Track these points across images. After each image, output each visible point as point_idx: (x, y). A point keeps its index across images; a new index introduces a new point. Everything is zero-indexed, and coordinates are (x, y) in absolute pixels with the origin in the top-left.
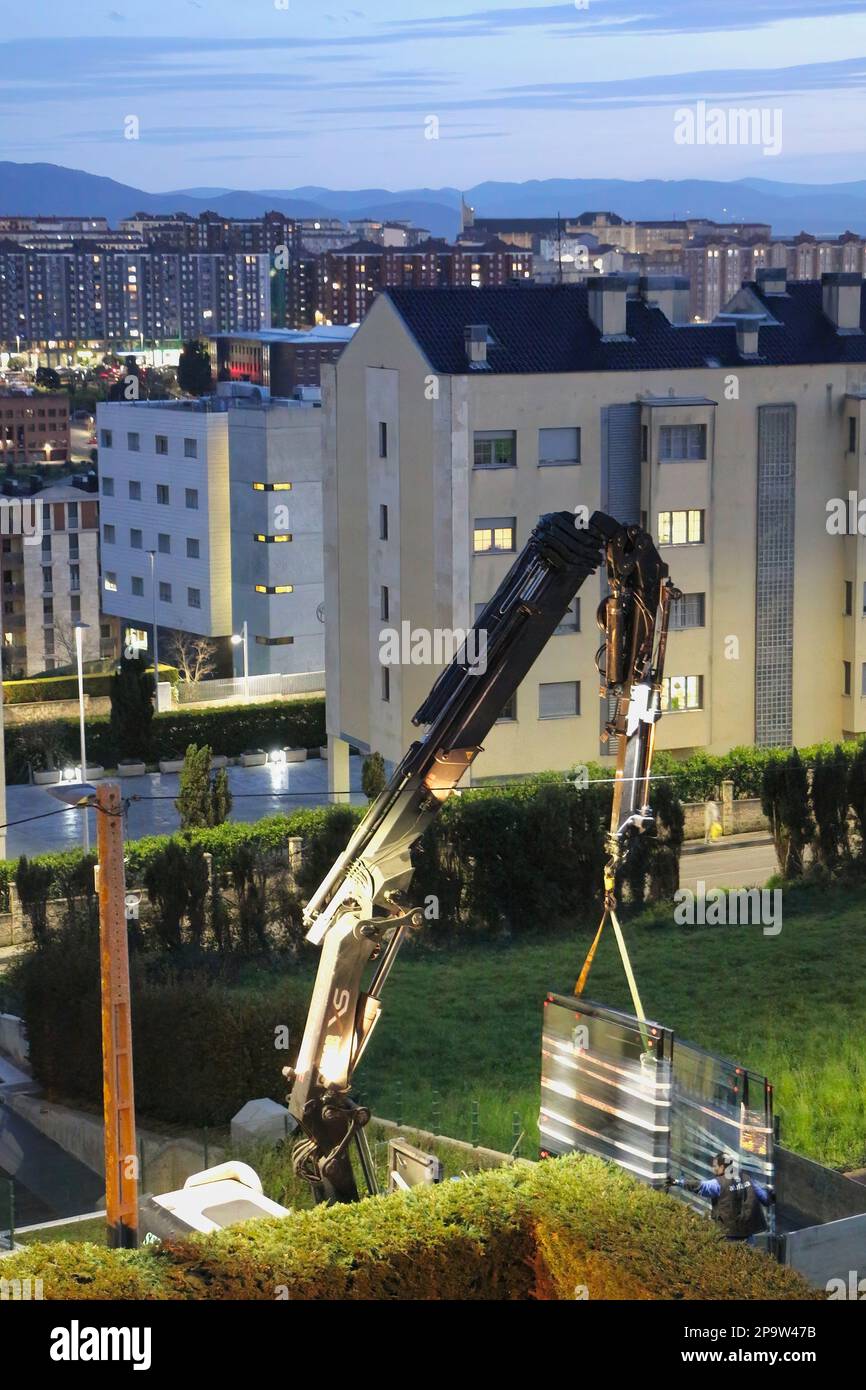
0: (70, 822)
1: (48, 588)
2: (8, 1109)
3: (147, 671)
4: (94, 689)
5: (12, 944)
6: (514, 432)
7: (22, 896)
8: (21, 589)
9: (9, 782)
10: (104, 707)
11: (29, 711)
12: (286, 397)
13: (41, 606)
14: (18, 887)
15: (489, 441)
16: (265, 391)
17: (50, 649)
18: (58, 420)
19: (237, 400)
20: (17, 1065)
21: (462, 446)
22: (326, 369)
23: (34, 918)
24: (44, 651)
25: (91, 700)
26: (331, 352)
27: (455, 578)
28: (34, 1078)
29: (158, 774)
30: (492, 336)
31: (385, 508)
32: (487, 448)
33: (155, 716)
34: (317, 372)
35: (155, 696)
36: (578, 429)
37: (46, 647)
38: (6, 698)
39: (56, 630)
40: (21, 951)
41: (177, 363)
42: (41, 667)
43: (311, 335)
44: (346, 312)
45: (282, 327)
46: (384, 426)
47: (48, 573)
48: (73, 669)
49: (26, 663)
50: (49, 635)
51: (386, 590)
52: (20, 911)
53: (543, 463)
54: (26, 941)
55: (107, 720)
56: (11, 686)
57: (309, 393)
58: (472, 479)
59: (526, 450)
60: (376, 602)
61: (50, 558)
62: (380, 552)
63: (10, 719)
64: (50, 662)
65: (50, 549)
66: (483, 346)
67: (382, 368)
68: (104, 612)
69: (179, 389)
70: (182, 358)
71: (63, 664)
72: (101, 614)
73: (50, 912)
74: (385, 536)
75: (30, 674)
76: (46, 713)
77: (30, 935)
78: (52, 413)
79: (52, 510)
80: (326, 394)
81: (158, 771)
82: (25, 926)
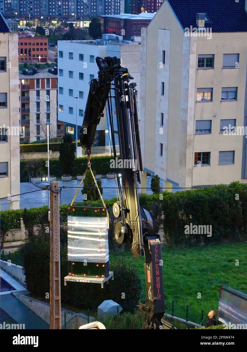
0: (43, 197)
1: (38, 110)
2: (18, 300)
3: (73, 142)
4: (54, 148)
5: (21, 240)
6: (214, 55)
7: (25, 223)
8: (28, 110)
9: (21, 181)
10: (57, 155)
11: (30, 155)
12: (129, 40)
13: (35, 117)
14: (24, 220)
15: (204, 58)
16: (121, 38)
17: (38, 133)
18: (43, 47)
19: (110, 41)
20: (22, 284)
21: (194, 61)
22: (143, 29)
23: (29, 231)
24: (36, 133)
25: (52, 152)
26: (146, 23)
27: (189, 111)
28: (27, 289)
29: (76, 180)
30: (207, 18)
31: (163, 83)
32: (203, 61)
33: (75, 159)
34: (140, 31)
35: (75, 152)
36: (239, 54)
37: (37, 132)
38: (22, 151)
39: (41, 126)
40: (24, 243)
41: (88, 26)
42: (35, 139)
43: (139, 16)
44: (153, 8)
45: (128, 13)
46: (164, 52)
47: (38, 104)
48: (46, 141)
49: (29, 138)
50: (38, 128)
51: (162, 114)
52: (24, 228)
53: (224, 67)
54: (26, 239)
55: (58, 160)
56: (24, 146)
57: (137, 39)
58: (197, 72)
59: (218, 62)
60: (159, 119)
61: (39, 99)
62: (161, 100)
63: (23, 158)
64: (38, 138)
65: (39, 95)
66: (203, 21)
67: (165, 29)
68: (58, 120)
69: (89, 36)
70: (90, 24)
71: (43, 139)
72: (58, 121)
73: (35, 228)
74: (163, 94)
75: (31, 142)
76: (36, 157)
77: (27, 237)
78: (41, 44)
79: (40, 80)
80: (143, 40)
81: (76, 179)
82: (26, 233)
